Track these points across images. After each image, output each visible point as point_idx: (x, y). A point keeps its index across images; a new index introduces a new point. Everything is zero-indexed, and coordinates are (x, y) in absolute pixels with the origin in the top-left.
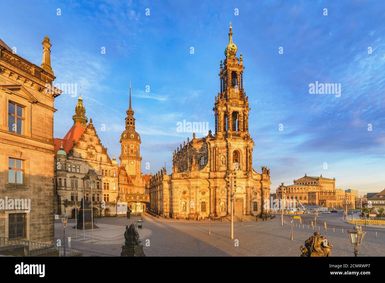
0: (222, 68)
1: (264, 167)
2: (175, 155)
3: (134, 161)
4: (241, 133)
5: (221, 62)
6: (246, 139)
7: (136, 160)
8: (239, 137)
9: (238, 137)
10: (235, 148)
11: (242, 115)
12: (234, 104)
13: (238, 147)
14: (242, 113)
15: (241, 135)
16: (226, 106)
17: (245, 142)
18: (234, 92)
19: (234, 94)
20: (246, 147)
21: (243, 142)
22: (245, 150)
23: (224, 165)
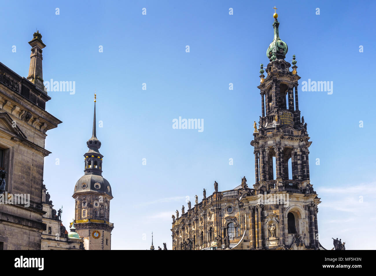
0: (264, 76)
1: (337, 239)
2: (178, 219)
3: (99, 231)
4: (299, 183)
5: (262, 68)
6: (308, 192)
7: (102, 230)
8: (297, 190)
9: (294, 190)
10: (291, 208)
11: (299, 153)
12: (287, 135)
13: (295, 207)
14: (299, 150)
15: (299, 186)
16: (273, 137)
17: (306, 197)
18: (285, 116)
19: (285, 120)
20: (308, 207)
21: (303, 198)
22: (307, 212)
23: (273, 238)
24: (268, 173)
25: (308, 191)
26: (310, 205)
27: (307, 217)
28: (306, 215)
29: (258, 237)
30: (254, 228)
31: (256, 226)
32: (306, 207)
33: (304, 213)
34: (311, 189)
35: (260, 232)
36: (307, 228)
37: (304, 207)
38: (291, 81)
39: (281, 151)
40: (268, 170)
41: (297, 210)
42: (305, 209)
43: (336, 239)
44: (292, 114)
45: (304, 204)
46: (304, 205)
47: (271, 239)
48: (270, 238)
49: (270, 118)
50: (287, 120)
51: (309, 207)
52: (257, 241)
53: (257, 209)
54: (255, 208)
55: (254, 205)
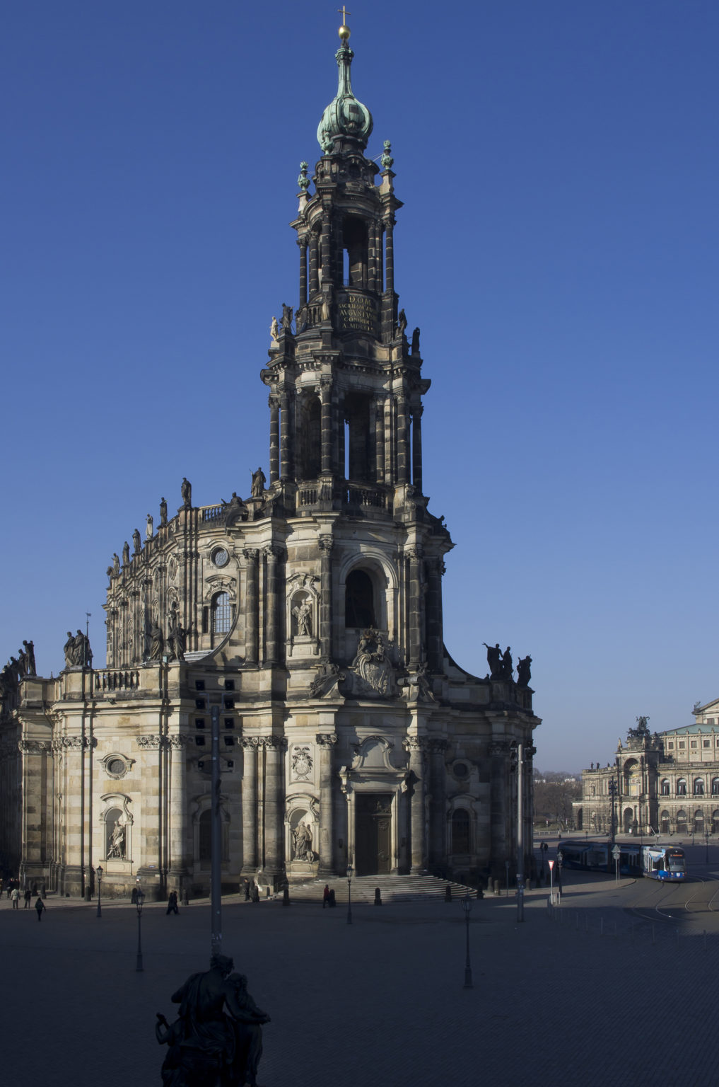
0: (307, 195)
12: (355, 358)
13: (370, 556)
16: (315, 363)
23: (304, 637)
24: (300, 460)
25: (408, 513)
29: (265, 634)
30: (255, 609)
31: (261, 604)
35: (270, 620)
38: (375, 211)
39: (337, 400)
40: (300, 452)
43: (495, 647)
44: (375, 301)
47: (299, 641)
48: (295, 637)
49: (312, 309)
52: (261, 643)
53: (265, 558)
54: (261, 555)
55: (258, 548)
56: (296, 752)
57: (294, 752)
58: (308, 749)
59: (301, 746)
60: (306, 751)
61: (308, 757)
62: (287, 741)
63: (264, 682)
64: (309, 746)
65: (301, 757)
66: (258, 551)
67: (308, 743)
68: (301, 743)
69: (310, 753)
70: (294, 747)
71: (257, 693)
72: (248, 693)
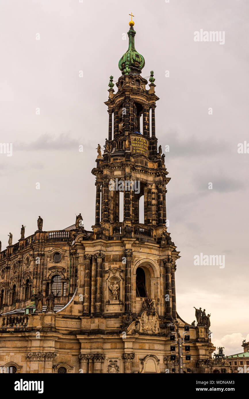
8: (150, 238)
12: (140, 166)
13: (147, 261)
15: (153, 234)
16: (122, 167)
17: (161, 249)
18: (138, 142)
19: (138, 147)
20: (163, 262)
21: (157, 250)
22: (162, 268)
23: (115, 301)
24: (112, 212)
26: (167, 260)
27: (162, 276)
28: (160, 273)
29: (94, 298)
30: (90, 285)
31: (92, 283)
32: (160, 262)
33: (158, 270)
34: (168, 238)
36: (161, 290)
37: (158, 262)
38: (147, 101)
40: (112, 208)
41: (149, 265)
42: (160, 265)
44: (147, 140)
45: (158, 257)
46: (158, 259)
47: (112, 303)
48: (110, 301)
50: (140, 148)
51: (165, 264)
52: (92, 303)
53: (96, 260)
54: (93, 258)
55: (92, 254)
56: (110, 363)
57: (109, 363)
58: (116, 361)
59: (113, 360)
60: (116, 363)
61: (117, 366)
62: (105, 357)
63: (94, 324)
64: (117, 360)
65: (113, 366)
66: (92, 255)
67: (117, 358)
68: (113, 358)
69: (118, 365)
70: (109, 360)
71: (89, 330)
72: (85, 330)
